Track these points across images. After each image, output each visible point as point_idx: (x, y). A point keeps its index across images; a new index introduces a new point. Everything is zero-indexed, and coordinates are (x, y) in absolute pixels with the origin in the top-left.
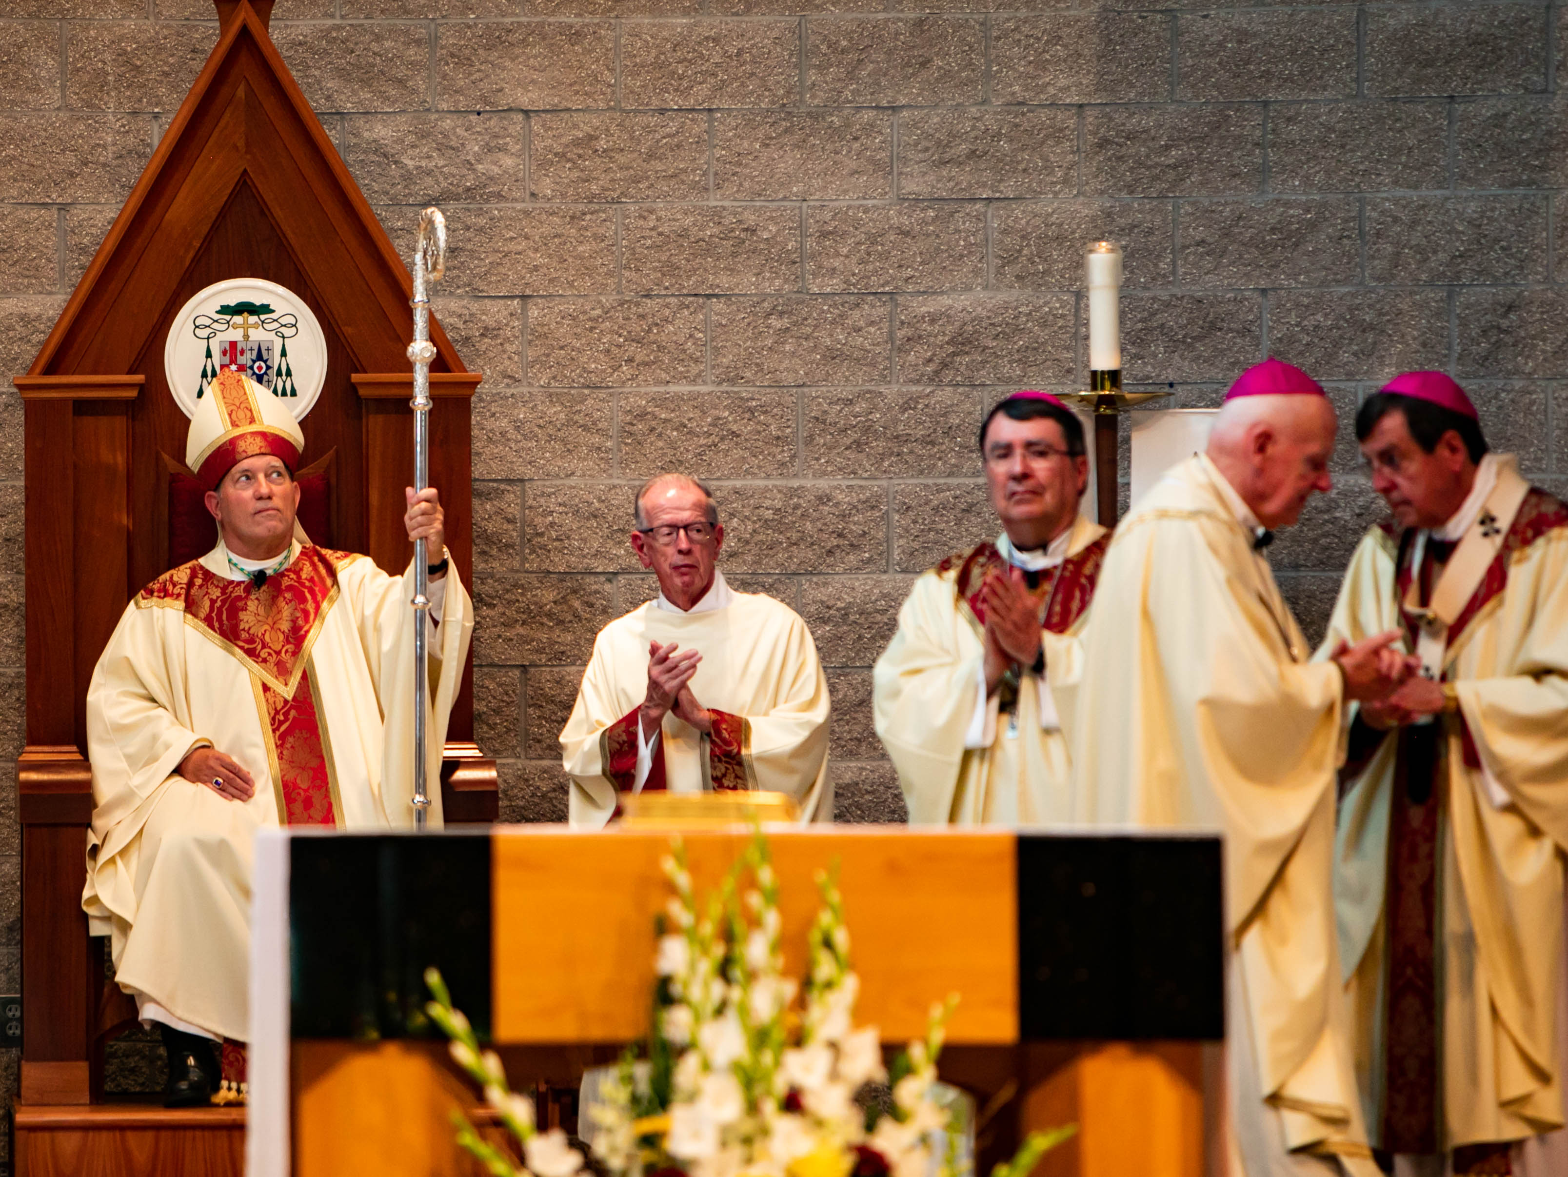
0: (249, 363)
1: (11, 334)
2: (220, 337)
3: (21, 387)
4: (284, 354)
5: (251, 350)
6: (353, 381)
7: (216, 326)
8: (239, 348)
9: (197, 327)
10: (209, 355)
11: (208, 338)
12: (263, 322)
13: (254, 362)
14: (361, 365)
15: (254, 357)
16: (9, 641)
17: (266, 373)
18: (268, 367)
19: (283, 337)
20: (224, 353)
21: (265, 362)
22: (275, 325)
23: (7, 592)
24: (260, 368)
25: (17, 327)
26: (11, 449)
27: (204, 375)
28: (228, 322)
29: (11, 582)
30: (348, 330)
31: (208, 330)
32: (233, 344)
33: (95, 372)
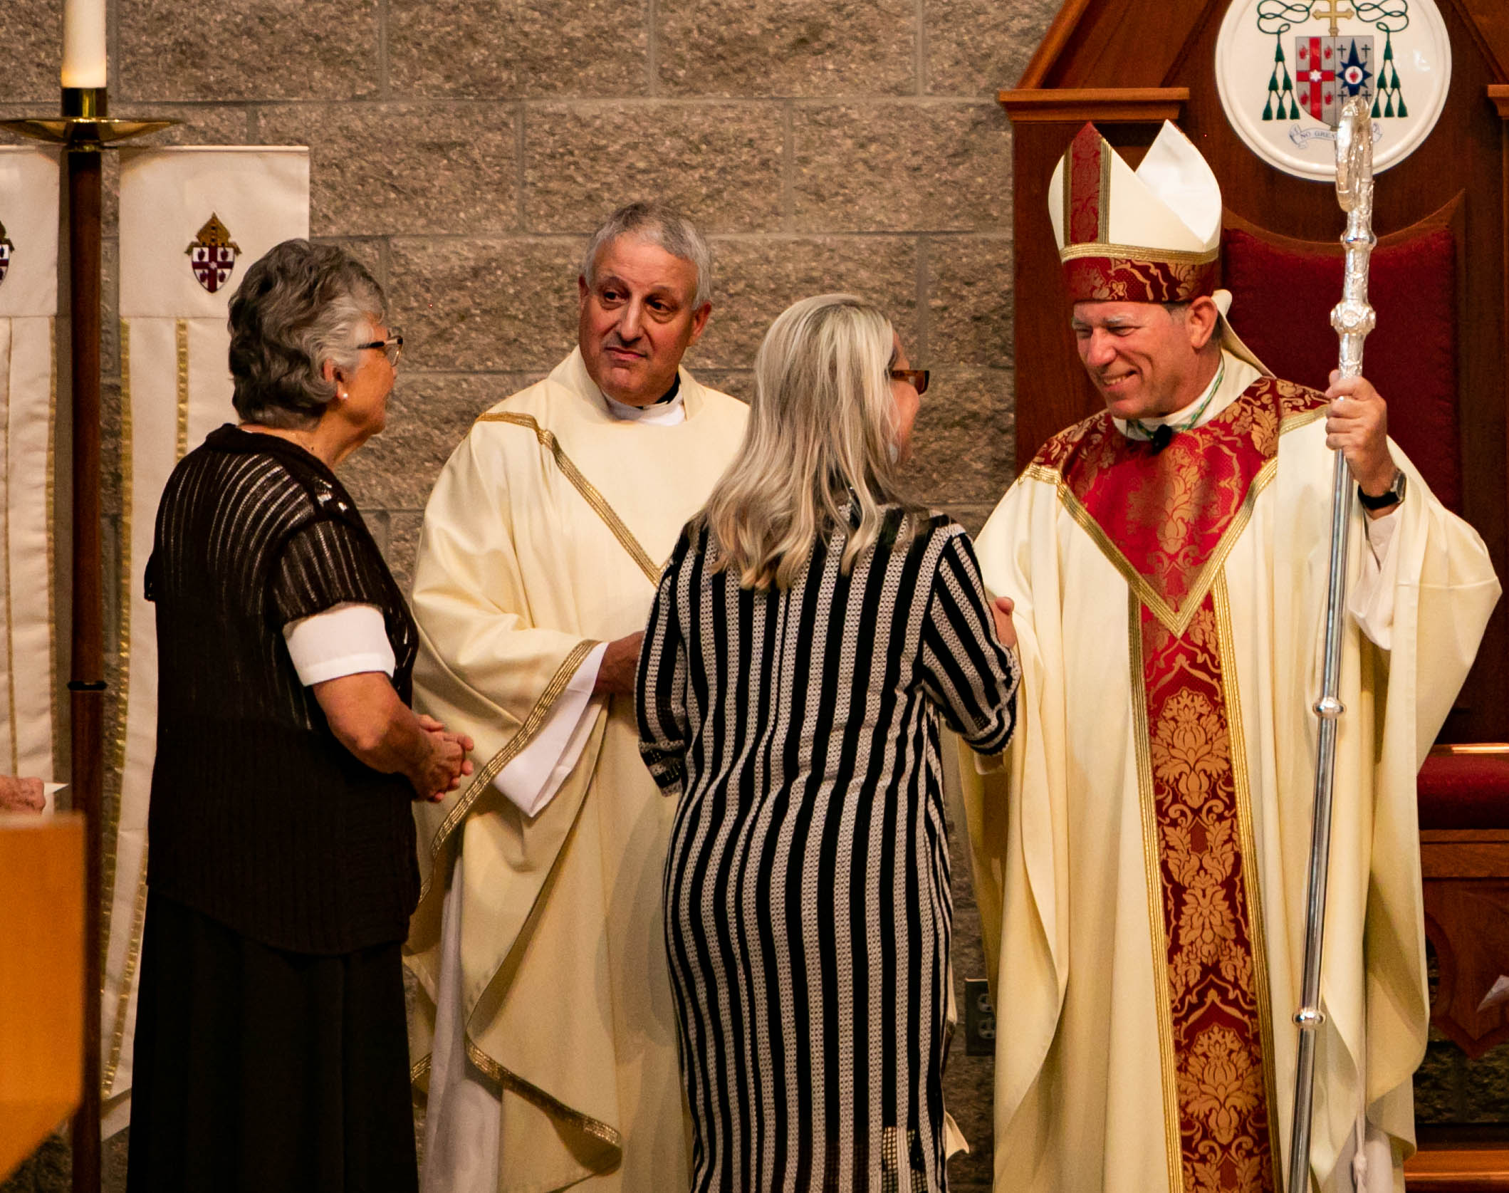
0: (1339, 69)
1: (982, 19)
2: (1296, 31)
3: (1011, 107)
4: (1388, 55)
5: (1342, 49)
6: (1490, 94)
7: (1289, 15)
8: (1324, 47)
9: (1262, 16)
10: (1280, 57)
11: (1279, 33)
12: (1358, 9)
13: (1345, 66)
14: (1502, 73)
15: (1346, 60)
16: (979, 466)
17: (1362, 83)
18: (1367, 75)
19: (1388, 31)
20: (1302, 54)
21: (1362, 67)
22: (1376, 13)
23: (976, 395)
24: (1354, 76)
25: (991, 10)
26: (983, 186)
27: (1273, 86)
28: (1308, 9)
29: (982, 380)
30: (1482, 21)
31: (1279, 22)
32: (1315, 42)
33: (1115, 84)
